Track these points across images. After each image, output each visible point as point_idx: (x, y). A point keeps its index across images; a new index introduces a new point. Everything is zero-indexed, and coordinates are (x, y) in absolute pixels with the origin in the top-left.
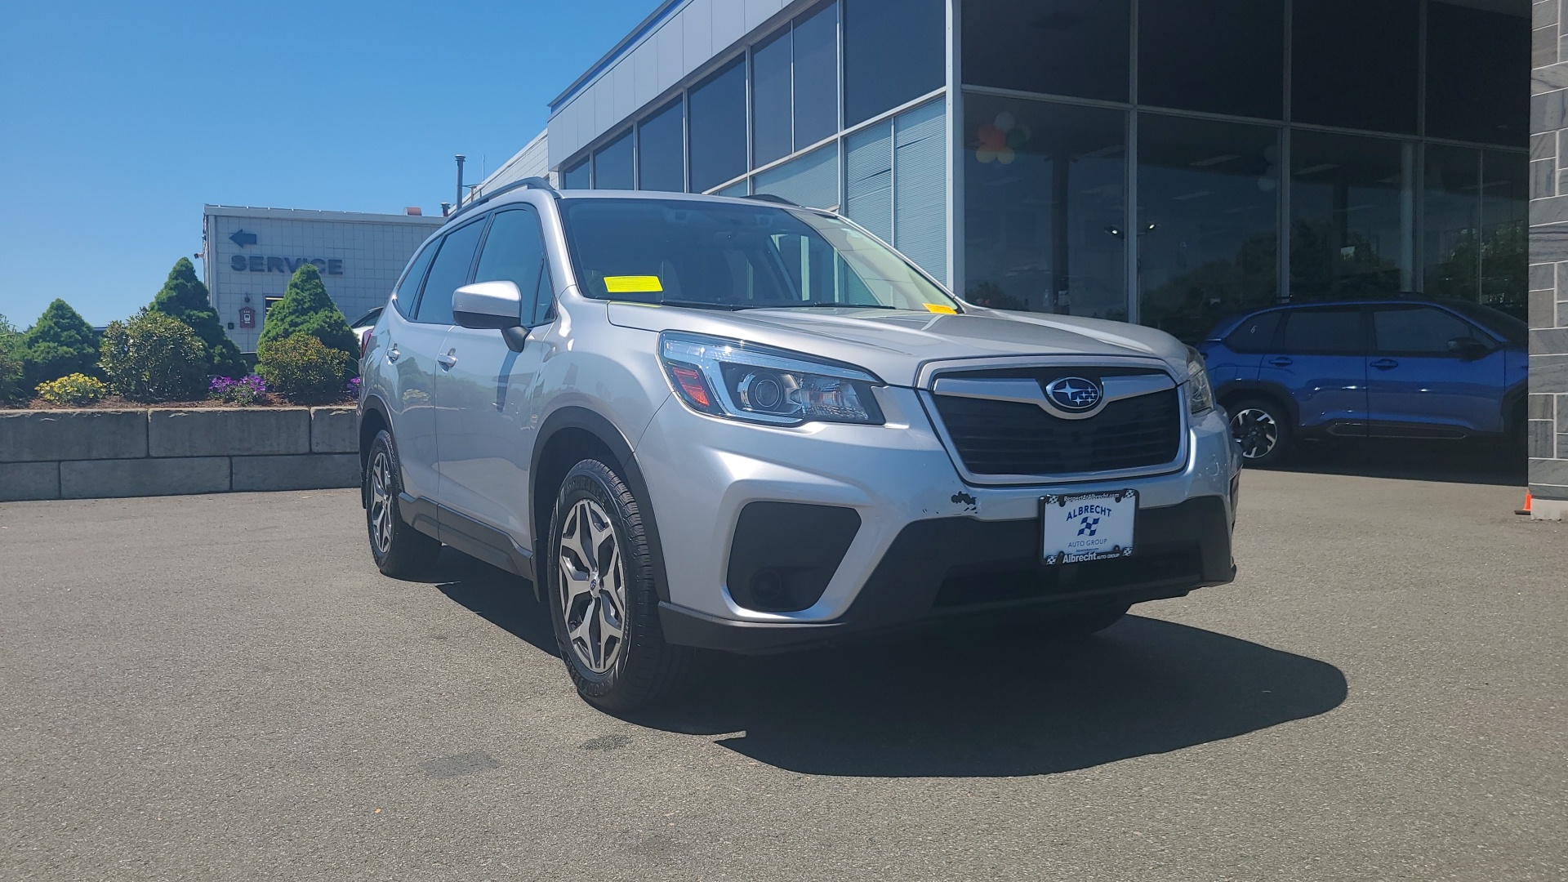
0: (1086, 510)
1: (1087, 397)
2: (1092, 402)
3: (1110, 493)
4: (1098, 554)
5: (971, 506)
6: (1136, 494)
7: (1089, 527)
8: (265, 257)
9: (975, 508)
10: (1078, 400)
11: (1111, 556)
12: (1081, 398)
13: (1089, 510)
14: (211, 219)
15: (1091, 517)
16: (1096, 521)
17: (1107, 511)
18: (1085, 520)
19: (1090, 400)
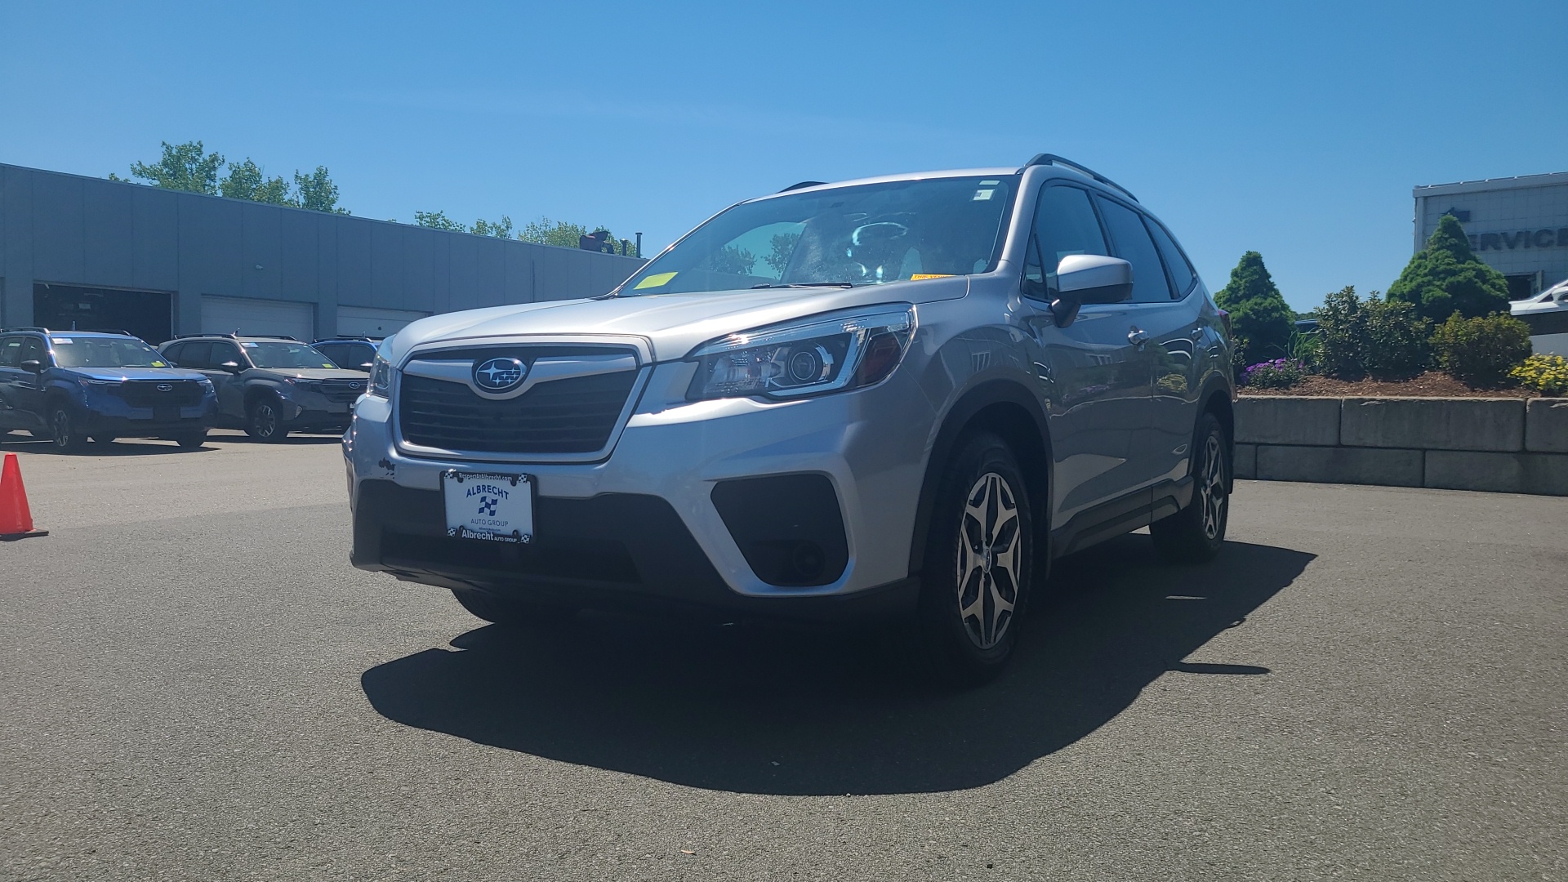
0: (484, 489)
1: (507, 378)
2: (511, 382)
3: (503, 475)
4: (495, 535)
5: (391, 472)
6: (533, 480)
7: (488, 506)
8: (1479, 235)
9: (393, 474)
10: (498, 381)
11: (508, 540)
12: (501, 378)
13: (486, 489)
14: (1421, 201)
15: (490, 497)
16: (494, 502)
17: (504, 494)
18: (483, 499)
19: (509, 381)
